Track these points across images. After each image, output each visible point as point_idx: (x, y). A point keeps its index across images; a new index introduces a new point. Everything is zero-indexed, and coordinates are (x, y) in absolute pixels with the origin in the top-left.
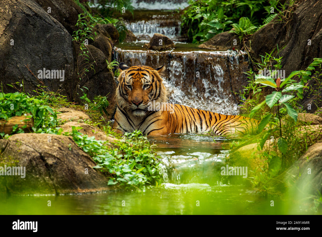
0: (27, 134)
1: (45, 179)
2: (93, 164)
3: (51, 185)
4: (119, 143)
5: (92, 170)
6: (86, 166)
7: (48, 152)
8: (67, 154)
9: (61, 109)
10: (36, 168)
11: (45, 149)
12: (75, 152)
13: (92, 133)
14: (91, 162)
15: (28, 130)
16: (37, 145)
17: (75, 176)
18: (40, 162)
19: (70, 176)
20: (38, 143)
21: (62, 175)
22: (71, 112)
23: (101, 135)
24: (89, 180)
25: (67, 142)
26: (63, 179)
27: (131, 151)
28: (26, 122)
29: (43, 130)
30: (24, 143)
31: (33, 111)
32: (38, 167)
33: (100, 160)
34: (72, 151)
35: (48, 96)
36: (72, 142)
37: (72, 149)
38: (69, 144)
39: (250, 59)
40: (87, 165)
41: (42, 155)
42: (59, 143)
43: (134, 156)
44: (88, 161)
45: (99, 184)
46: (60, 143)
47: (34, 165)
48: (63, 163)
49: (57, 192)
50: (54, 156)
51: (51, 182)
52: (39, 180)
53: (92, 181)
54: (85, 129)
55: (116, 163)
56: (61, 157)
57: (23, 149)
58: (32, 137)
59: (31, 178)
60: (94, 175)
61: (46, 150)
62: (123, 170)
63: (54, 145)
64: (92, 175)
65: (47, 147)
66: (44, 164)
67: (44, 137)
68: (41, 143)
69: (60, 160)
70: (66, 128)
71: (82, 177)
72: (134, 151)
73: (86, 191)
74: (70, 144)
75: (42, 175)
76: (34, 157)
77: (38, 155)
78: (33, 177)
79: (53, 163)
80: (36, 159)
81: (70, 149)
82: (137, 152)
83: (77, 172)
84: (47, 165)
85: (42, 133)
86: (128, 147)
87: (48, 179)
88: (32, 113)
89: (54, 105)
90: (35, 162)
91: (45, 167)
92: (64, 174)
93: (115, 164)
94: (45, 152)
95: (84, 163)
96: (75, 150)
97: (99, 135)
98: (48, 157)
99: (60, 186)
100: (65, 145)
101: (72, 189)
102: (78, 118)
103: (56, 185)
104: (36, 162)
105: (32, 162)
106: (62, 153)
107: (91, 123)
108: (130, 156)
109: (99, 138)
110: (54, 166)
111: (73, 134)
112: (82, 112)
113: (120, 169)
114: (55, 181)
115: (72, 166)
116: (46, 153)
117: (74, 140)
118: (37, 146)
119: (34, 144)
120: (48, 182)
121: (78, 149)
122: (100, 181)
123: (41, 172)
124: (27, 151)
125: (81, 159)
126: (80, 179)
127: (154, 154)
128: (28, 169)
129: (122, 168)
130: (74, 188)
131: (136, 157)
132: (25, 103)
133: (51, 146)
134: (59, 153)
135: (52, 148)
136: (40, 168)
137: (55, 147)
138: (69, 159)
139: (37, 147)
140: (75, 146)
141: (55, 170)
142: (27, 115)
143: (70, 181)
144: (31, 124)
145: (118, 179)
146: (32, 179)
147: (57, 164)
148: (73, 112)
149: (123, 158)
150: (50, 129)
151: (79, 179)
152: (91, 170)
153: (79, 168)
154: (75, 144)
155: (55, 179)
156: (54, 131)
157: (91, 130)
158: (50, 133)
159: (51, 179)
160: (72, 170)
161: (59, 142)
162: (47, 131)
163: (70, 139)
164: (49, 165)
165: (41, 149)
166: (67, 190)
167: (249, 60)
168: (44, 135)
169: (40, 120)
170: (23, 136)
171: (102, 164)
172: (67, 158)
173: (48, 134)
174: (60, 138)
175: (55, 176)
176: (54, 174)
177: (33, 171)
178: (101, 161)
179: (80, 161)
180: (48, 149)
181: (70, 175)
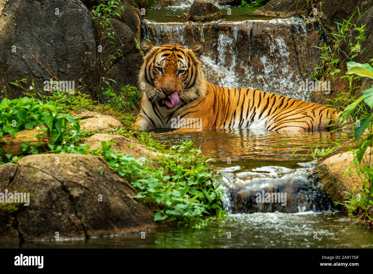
0: (43, 155)
1: (70, 217)
2: (133, 193)
3: (78, 225)
4: (164, 159)
5: (132, 201)
6: (124, 196)
7: (72, 180)
8: (98, 181)
9: (83, 114)
10: (57, 202)
11: (68, 175)
12: (108, 177)
13: (127, 148)
14: (129, 190)
15: (43, 149)
16: (57, 170)
17: (110, 211)
18: (62, 194)
19: (103, 212)
20: (58, 167)
21: (93, 210)
22: (97, 118)
23: (140, 150)
24: (129, 215)
25: (97, 164)
26: (94, 216)
27: (180, 170)
28: (39, 138)
29: (63, 148)
30: (40, 168)
31: (49, 122)
32: (59, 202)
33: (142, 186)
34: (104, 176)
35: (65, 96)
36: (102, 164)
37: (103, 173)
38: (99, 166)
39: (322, 27)
40: (125, 194)
41: (65, 184)
42: (86, 167)
43: (186, 177)
44: (126, 189)
45: (142, 220)
46: (88, 166)
47: (54, 199)
48: (93, 194)
49: (87, 234)
50: (80, 185)
51: (78, 221)
52: (62, 219)
53: (134, 217)
54: (119, 142)
55: (163, 188)
56: (90, 186)
57: (38, 178)
58: (49, 159)
59: (51, 217)
60: (135, 207)
61: (69, 178)
62: (173, 198)
63: (79, 170)
64: (132, 208)
65: (70, 173)
66: (68, 197)
67: (65, 158)
68: (62, 168)
69: (88, 190)
70: (93, 142)
71: (120, 213)
72: (185, 170)
73: (125, 231)
74: (101, 167)
75: (65, 212)
76: (53, 188)
77: (59, 184)
78: (53, 215)
79: (80, 194)
80: (57, 191)
81: (101, 173)
82: (189, 170)
83: (112, 206)
84: (71, 198)
85: (63, 153)
86: (177, 165)
87: (74, 216)
88: (47, 124)
89: (74, 108)
90: (55, 195)
91: (68, 200)
92: (95, 209)
93: (162, 190)
94: (68, 180)
95: (121, 192)
96: (108, 175)
97: (137, 149)
98: (72, 187)
99: (90, 225)
100: (94, 168)
101: (106, 229)
102: (107, 125)
103: (85, 225)
104: (57, 195)
105: (51, 195)
106: (91, 180)
107: (125, 133)
108: (180, 177)
109: (138, 154)
110: (81, 198)
111: (104, 153)
112: (111, 117)
113: (169, 197)
114: (83, 220)
115: (105, 197)
116: (70, 181)
117: (105, 161)
118: (57, 172)
119: (53, 169)
120: (74, 221)
121: (112, 173)
122: (144, 215)
123: (65, 209)
124: (43, 179)
125: (116, 186)
126: (117, 214)
127: (211, 172)
128: (46, 205)
129: (171, 196)
130: (109, 228)
131: (189, 179)
132: (37, 112)
133: (76, 171)
134: (87, 180)
135: (77, 174)
136: (62, 202)
137: (80, 173)
138: (101, 188)
139: (57, 174)
140: (108, 169)
141: (83, 204)
142: (41, 128)
143: (103, 219)
144: (47, 140)
145: (168, 212)
146: (53, 218)
147: (85, 196)
148: (99, 118)
149: (171, 180)
150: (72, 146)
151: (115, 215)
152: (130, 201)
153: (115, 199)
154: (107, 166)
155: (84, 217)
156: (79, 149)
157: (126, 143)
158: (72, 153)
159: (78, 216)
160: (105, 203)
161: (85, 165)
162: (69, 149)
163: (100, 159)
164: (75, 198)
165: (62, 176)
166: (100, 232)
167: (320, 29)
168: (65, 156)
169: (58, 133)
170: (38, 158)
171: (146, 192)
172: (98, 187)
173: (71, 154)
174: (86, 159)
175: (83, 212)
176: (81, 210)
177: (54, 207)
178: (143, 188)
179: (115, 190)
180: (71, 175)
181: (103, 210)
